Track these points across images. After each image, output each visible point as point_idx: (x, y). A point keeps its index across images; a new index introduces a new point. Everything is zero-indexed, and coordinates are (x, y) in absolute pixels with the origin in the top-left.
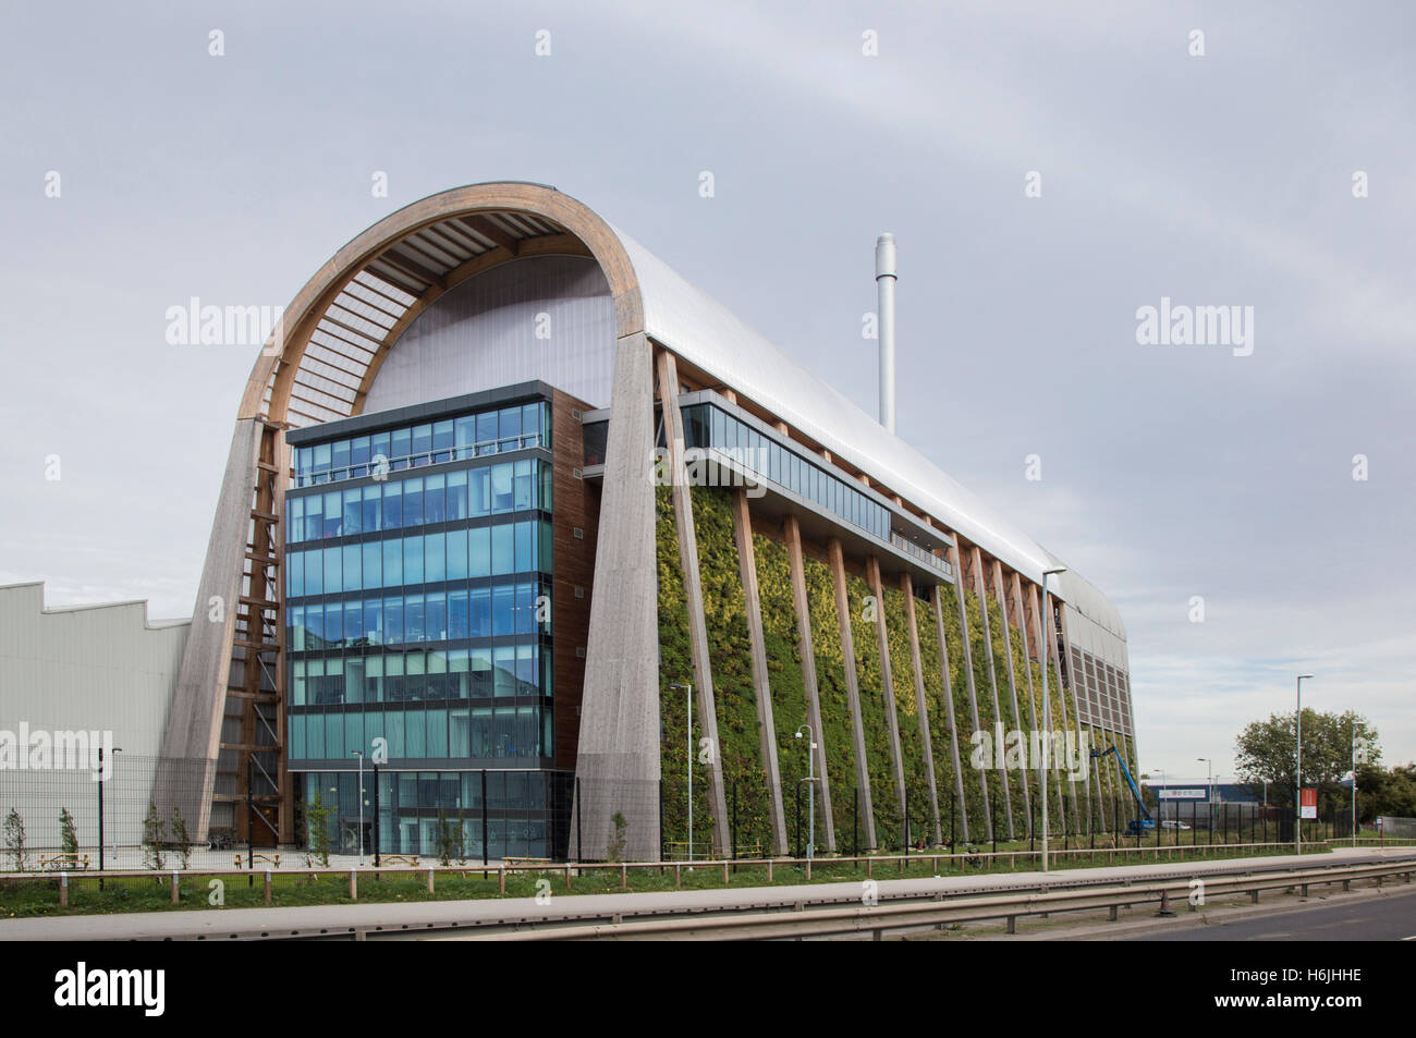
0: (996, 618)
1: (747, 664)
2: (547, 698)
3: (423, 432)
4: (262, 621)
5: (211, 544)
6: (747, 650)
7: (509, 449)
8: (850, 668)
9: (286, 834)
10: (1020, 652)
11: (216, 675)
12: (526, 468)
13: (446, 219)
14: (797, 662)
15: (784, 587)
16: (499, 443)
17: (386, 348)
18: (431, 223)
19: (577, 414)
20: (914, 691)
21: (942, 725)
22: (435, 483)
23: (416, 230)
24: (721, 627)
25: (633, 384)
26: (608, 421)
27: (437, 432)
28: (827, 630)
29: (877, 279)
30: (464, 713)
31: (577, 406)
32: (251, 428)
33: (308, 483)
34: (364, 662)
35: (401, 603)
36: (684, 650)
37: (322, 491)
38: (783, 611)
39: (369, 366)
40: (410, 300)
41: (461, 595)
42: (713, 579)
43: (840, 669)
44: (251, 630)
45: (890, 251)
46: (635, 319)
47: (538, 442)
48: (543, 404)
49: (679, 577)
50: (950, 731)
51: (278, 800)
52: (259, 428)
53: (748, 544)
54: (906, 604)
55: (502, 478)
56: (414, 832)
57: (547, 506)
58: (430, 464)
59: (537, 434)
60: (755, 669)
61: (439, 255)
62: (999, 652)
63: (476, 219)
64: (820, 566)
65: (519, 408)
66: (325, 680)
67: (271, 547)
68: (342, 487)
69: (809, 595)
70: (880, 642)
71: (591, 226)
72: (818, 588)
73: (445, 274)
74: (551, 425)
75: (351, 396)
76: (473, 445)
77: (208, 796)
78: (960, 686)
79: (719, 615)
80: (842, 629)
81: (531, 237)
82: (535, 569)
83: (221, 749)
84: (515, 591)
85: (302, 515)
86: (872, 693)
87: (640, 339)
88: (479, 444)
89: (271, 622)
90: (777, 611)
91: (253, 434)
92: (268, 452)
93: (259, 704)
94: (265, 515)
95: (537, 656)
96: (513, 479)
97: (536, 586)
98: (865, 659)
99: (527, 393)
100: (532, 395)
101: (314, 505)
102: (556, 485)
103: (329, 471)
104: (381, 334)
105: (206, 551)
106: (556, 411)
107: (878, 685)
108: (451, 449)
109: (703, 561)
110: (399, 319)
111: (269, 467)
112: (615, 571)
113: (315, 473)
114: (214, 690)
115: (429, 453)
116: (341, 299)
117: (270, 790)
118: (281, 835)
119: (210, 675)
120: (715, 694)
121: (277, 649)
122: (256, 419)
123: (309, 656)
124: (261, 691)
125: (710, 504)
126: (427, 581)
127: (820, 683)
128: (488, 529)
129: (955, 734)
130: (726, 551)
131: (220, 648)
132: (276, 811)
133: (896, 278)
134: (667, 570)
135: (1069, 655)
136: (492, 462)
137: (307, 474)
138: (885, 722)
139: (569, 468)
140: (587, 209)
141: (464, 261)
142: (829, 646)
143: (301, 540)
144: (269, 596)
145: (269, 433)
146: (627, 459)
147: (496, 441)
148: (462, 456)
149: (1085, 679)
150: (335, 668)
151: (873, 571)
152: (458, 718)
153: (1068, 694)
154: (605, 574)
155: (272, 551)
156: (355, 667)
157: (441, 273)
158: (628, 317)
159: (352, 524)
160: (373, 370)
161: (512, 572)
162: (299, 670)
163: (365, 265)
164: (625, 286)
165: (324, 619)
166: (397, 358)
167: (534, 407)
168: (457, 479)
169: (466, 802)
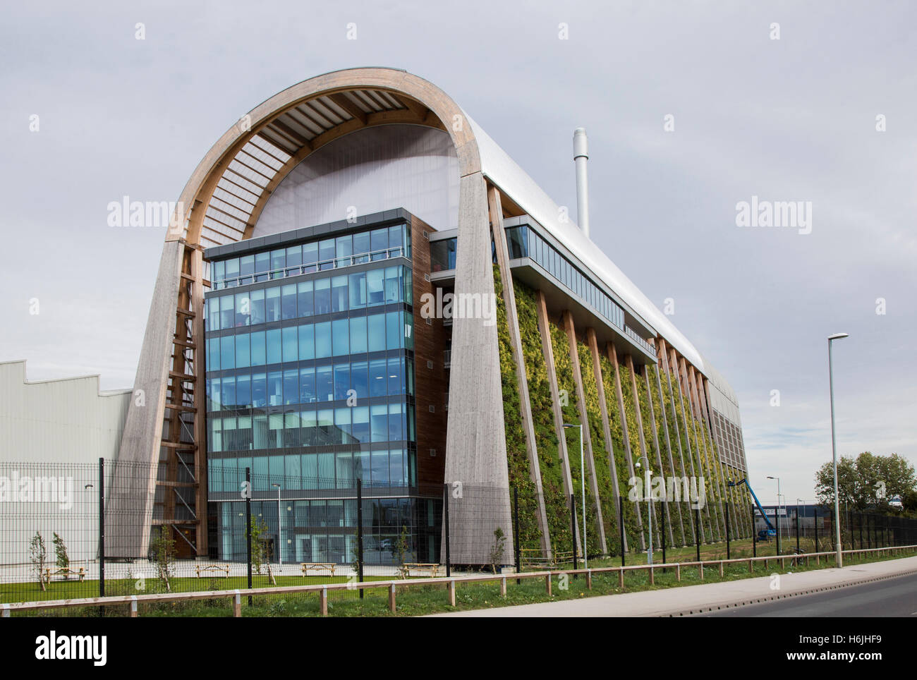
0: (675, 389)
1: (551, 416)
2: (412, 442)
3: (311, 248)
4: (182, 391)
5: (147, 333)
6: (550, 406)
7: (378, 259)
8: (606, 420)
9: (202, 549)
10: (689, 413)
11: (153, 430)
12: (393, 273)
13: (317, 96)
14: (577, 416)
15: (567, 362)
16: (371, 255)
17: (268, 193)
18: (306, 100)
19: (426, 235)
20: (638, 439)
21: (655, 463)
22: (323, 285)
23: (295, 105)
24: (535, 389)
25: (475, 210)
26: (456, 238)
27: (321, 248)
28: (591, 393)
29: (575, 159)
30: (348, 455)
31: (426, 229)
32: (176, 249)
33: (221, 287)
34: (268, 419)
35: (297, 374)
36: (516, 405)
37: (234, 292)
38: (568, 379)
39: (255, 206)
40: (286, 157)
41: (344, 367)
42: (529, 354)
43: (600, 421)
44: (174, 397)
45: (583, 139)
46: (474, 163)
47: (401, 253)
48: (404, 226)
49: (510, 351)
50: (659, 467)
51: (196, 524)
52: (182, 248)
53: (547, 330)
54: (631, 377)
55: (374, 281)
56: (307, 546)
57: (409, 301)
58: (317, 271)
59: (401, 247)
60: (555, 420)
61: (309, 124)
62: (679, 412)
63: (339, 96)
64: (586, 348)
65: (387, 229)
66: (236, 433)
67: (189, 336)
68: (249, 290)
69: (581, 368)
70: (619, 403)
71: (436, 97)
72: (585, 363)
73: (313, 139)
74: (411, 241)
75: (242, 227)
76: (351, 257)
77: (148, 521)
78: (662, 436)
79: (534, 381)
80: (599, 393)
81: (377, 111)
82: (403, 347)
83: (157, 486)
84: (387, 363)
85: (218, 310)
86: (617, 440)
87: (478, 177)
88: (355, 255)
89: (190, 392)
90: (565, 379)
91: (177, 251)
92: (188, 267)
93: (180, 452)
94: (186, 312)
95: (405, 411)
96: (384, 281)
97: (403, 359)
98: (613, 415)
99: (394, 217)
100: (397, 219)
101: (227, 303)
102: (414, 285)
103: (238, 278)
104: (265, 183)
105: (143, 339)
106: (414, 232)
107: (620, 434)
108: (334, 260)
109: (523, 341)
110: (278, 172)
111: (188, 277)
112: (468, 346)
113: (227, 279)
114: (152, 441)
115: (317, 263)
116: (240, 155)
117: (191, 517)
118: (198, 550)
119: (149, 430)
120: (536, 437)
121: (195, 411)
122: (179, 241)
123: (224, 414)
124: (182, 443)
125: (524, 301)
126: (317, 357)
127: (591, 431)
128: (365, 317)
129: (662, 469)
130: (535, 334)
131: (156, 410)
132: (194, 532)
133: (587, 158)
134: (503, 346)
135: (713, 416)
136: (366, 269)
137: (220, 280)
138: (626, 460)
139: (421, 272)
140: (432, 85)
141: (326, 129)
142: (593, 405)
143: (218, 329)
144: (188, 371)
145: (189, 252)
146: (473, 264)
147: (369, 253)
148: (341, 265)
149: (721, 432)
150: (245, 423)
151: (613, 353)
152: (343, 460)
153: (714, 443)
154: (460, 349)
155: (190, 339)
156: (260, 422)
157: (309, 139)
158: (468, 161)
159: (257, 317)
160: (259, 208)
161: (384, 349)
162: (216, 425)
163: (258, 131)
164: (465, 139)
165: (236, 388)
166: (277, 201)
167: (398, 228)
168: (340, 282)
169: (347, 521)
